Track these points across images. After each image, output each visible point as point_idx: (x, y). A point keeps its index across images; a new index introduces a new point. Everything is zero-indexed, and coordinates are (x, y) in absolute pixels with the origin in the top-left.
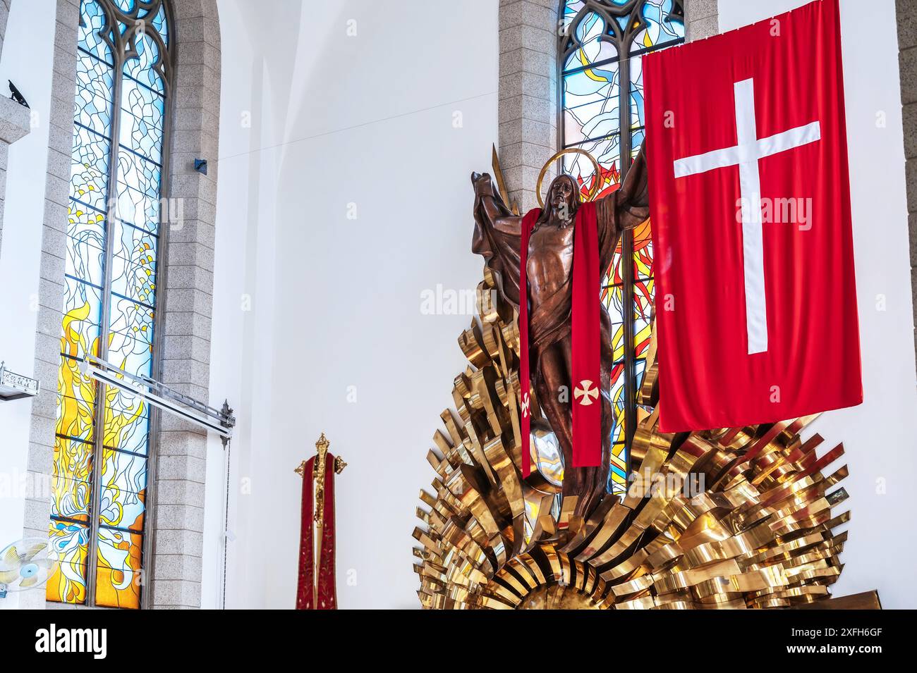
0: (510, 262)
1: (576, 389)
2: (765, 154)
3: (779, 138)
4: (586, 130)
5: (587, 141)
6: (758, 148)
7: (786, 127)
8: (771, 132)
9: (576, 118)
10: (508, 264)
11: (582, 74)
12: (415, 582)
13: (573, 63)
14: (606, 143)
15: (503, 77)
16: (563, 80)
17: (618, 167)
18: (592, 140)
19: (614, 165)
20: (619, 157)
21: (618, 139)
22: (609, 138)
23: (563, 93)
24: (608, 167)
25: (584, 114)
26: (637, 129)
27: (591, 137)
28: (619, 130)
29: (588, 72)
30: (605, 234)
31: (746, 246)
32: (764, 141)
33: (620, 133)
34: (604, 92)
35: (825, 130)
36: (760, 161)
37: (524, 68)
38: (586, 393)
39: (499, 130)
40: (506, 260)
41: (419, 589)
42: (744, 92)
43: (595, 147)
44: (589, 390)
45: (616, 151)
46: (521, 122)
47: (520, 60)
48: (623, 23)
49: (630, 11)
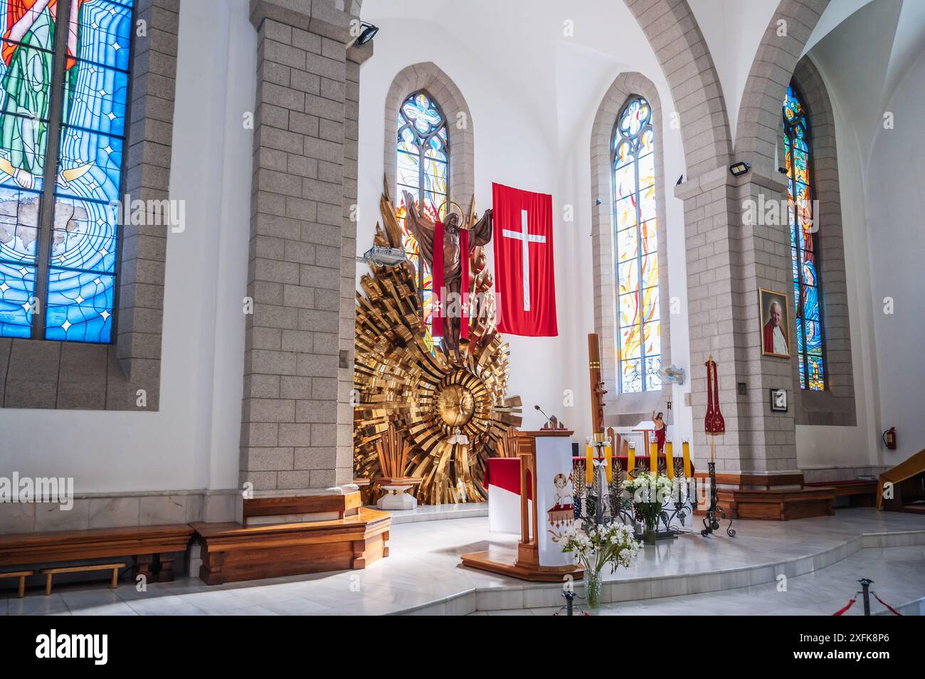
2: (530, 240)
3: (534, 236)
4: (406, 180)
6: (528, 238)
7: (536, 234)
8: (532, 234)
9: (401, 173)
11: (404, 154)
21: (418, 191)
22: (415, 188)
23: (396, 158)
25: (406, 173)
27: (408, 185)
28: (419, 187)
29: (407, 154)
32: (530, 236)
33: (419, 189)
34: (413, 167)
35: (547, 240)
36: (528, 241)
42: (524, 214)
48: (422, 141)
49: (426, 138)
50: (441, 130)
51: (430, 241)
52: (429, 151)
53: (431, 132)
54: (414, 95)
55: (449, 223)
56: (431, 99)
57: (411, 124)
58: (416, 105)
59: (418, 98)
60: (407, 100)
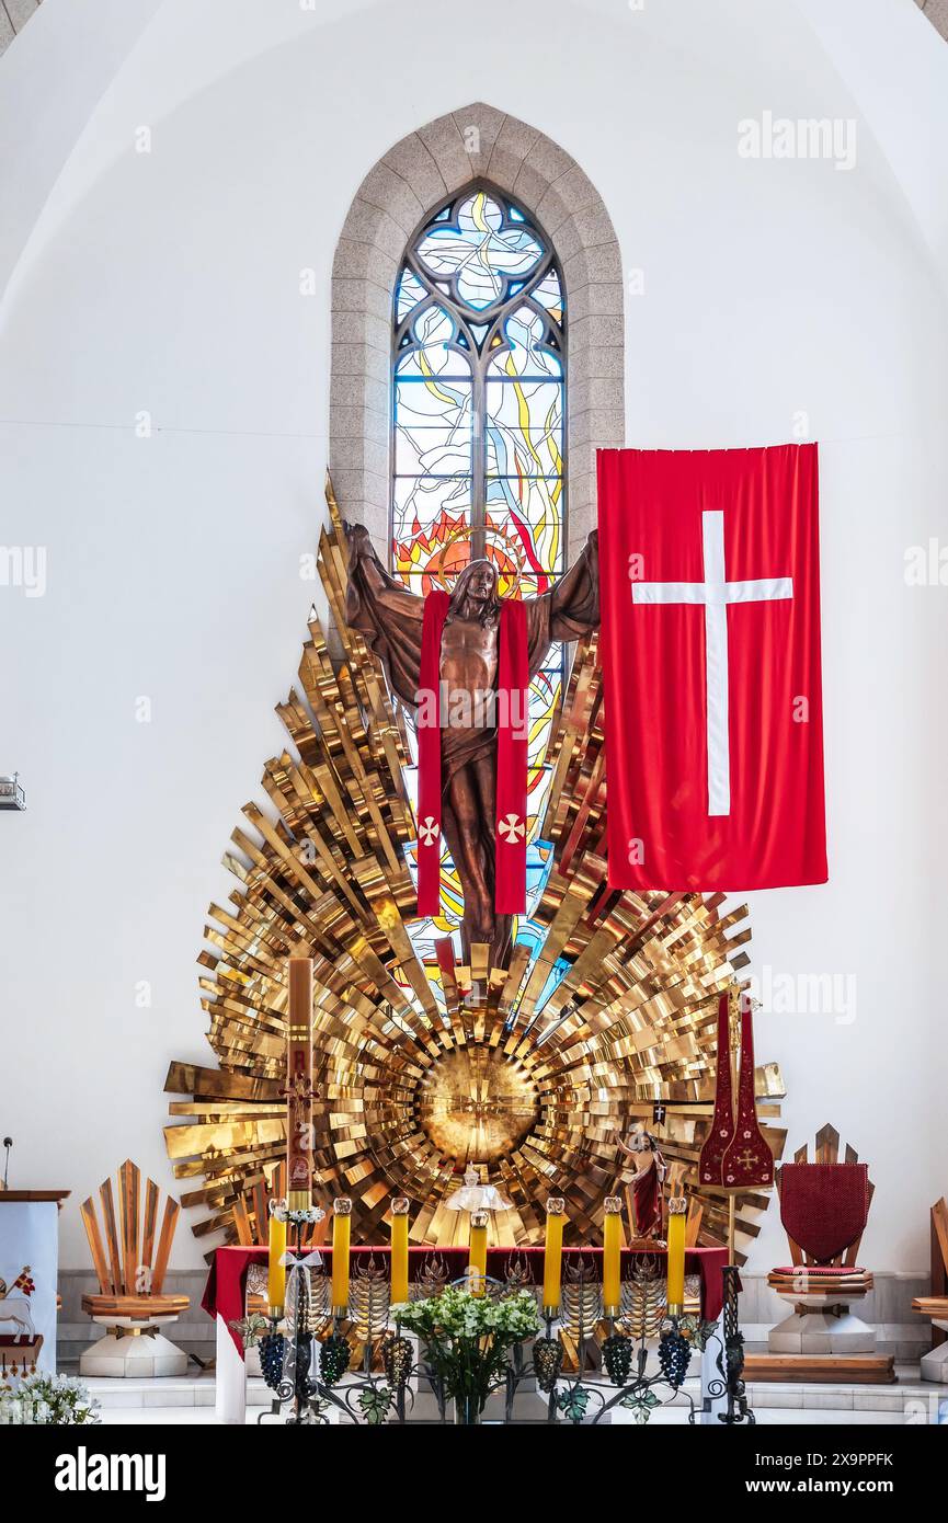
0: (397, 645)
1: (501, 823)
2: (734, 601)
3: (749, 585)
4: (427, 461)
5: (426, 476)
6: (727, 594)
7: (758, 575)
8: (742, 577)
9: (412, 442)
10: (396, 650)
11: (421, 385)
12: (204, 1022)
13: (409, 367)
14: (453, 485)
15: (336, 376)
16: (395, 386)
17: (468, 520)
18: (434, 477)
19: (463, 516)
20: (469, 508)
21: (468, 484)
22: (458, 479)
23: (395, 404)
24: (455, 517)
25: (426, 440)
26: (494, 477)
27: (433, 472)
28: (470, 473)
29: (430, 385)
30: (535, 643)
31: (710, 697)
32: (734, 586)
33: (472, 477)
34: (453, 417)
35: (798, 588)
36: (727, 605)
37: (367, 371)
38: (513, 829)
39: (331, 446)
40: (392, 644)
41: (208, 1031)
42: (713, 523)
43: (438, 486)
44: (516, 826)
45: (465, 499)
46: (363, 442)
47: (362, 359)
48: (480, 333)
49: (490, 322)
50: (544, 285)
51: (417, 651)
52: (501, 359)
53: (507, 297)
54: (453, 203)
55: (466, 594)
56: (506, 201)
57: (442, 291)
58: (459, 231)
59: (465, 209)
60: (429, 225)
